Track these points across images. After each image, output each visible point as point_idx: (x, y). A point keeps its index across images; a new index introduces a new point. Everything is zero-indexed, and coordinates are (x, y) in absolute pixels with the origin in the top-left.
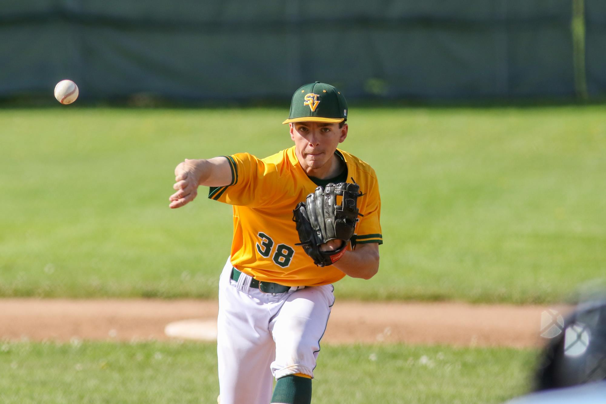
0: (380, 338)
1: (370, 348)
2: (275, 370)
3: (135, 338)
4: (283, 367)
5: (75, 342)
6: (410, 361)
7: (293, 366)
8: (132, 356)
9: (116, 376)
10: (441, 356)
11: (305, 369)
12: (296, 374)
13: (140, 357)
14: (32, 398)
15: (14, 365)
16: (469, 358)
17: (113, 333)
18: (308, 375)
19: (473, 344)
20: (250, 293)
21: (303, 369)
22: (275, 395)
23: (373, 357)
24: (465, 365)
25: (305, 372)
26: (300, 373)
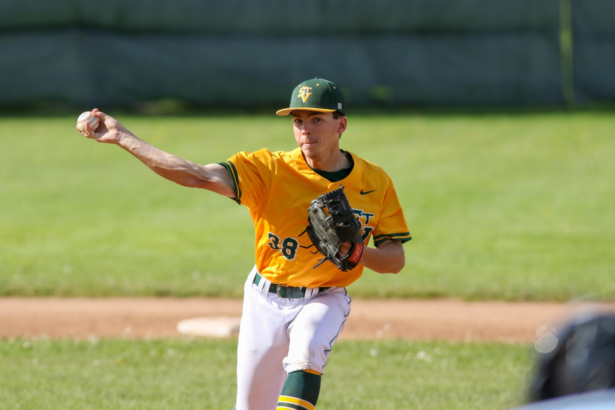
0: (380, 334)
1: (370, 344)
2: (287, 364)
3: (149, 335)
4: (295, 362)
5: (93, 339)
6: (409, 356)
7: (304, 362)
8: (146, 352)
9: (131, 371)
10: (437, 350)
11: (315, 366)
12: (307, 370)
13: (153, 353)
14: (52, 392)
15: (35, 361)
16: (465, 353)
17: (128, 331)
18: (317, 372)
19: (468, 339)
20: (269, 297)
21: (313, 366)
22: (285, 388)
23: (373, 352)
24: (460, 359)
25: (315, 369)
26: (310, 370)
